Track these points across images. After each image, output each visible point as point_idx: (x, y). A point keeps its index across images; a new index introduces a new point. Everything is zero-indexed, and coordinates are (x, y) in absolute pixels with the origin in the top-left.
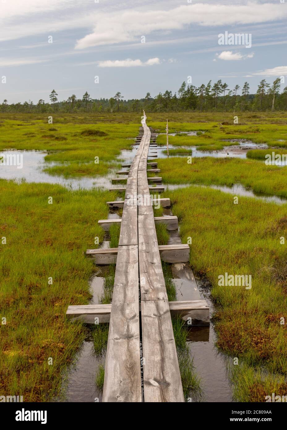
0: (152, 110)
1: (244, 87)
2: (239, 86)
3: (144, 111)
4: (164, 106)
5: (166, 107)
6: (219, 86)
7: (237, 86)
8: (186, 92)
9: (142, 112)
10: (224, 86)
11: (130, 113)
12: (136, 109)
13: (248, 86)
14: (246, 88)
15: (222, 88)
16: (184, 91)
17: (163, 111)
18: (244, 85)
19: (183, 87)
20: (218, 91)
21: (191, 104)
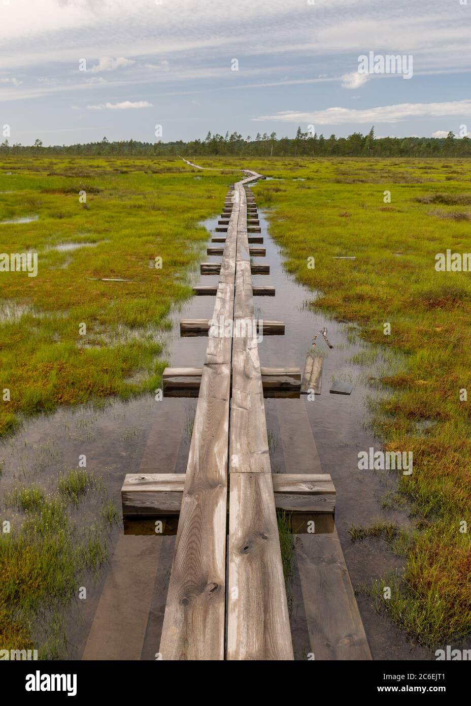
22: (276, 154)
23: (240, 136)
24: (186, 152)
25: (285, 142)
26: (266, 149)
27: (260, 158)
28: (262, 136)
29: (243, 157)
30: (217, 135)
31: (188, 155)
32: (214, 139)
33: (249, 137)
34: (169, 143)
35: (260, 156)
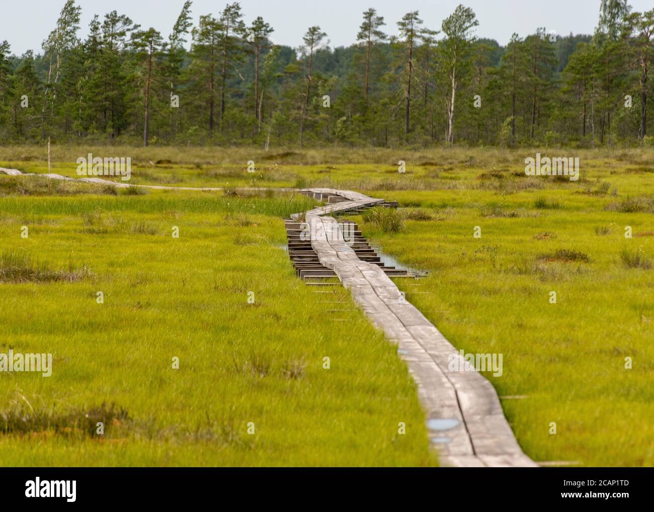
13: (379, 28)
19: (66, 22)
21: (104, 110)
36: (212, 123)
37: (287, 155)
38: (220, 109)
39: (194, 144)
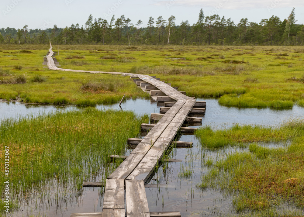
0: (58, 42)
1: (149, 21)
2: (141, 21)
3: (50, 43)
4: (70, 39)
5: (72, 40)
6: (122, 21)
7: (139, 21)
8: (93, 25)
9: (49, 44)
10: (127, 21)
11: (37, 44)
12: (42, 41)
13: (153, 21)
14: (151, 23)
15: (125, 22)
16: (91, 24)
17: (69, 43)
18: (149, 19)
19: (90, 20)
20: (122, 25)
21: (96, 37)
22: (174, 42)
23: (128, 20)
24: (60, 39)
25: (184, 27)
26: (161, 35)
27: (155, 47)
28: (156, 20)
29: (132, 46)
30: (100, 19)
31: (62, 43)
32: (96, 23)
33: (140, 22)
34: (48, 29)
35: (155, 44)
36: (118, 40)
37: (133, 48)
38: (120, 37)
39: (113, 44)
